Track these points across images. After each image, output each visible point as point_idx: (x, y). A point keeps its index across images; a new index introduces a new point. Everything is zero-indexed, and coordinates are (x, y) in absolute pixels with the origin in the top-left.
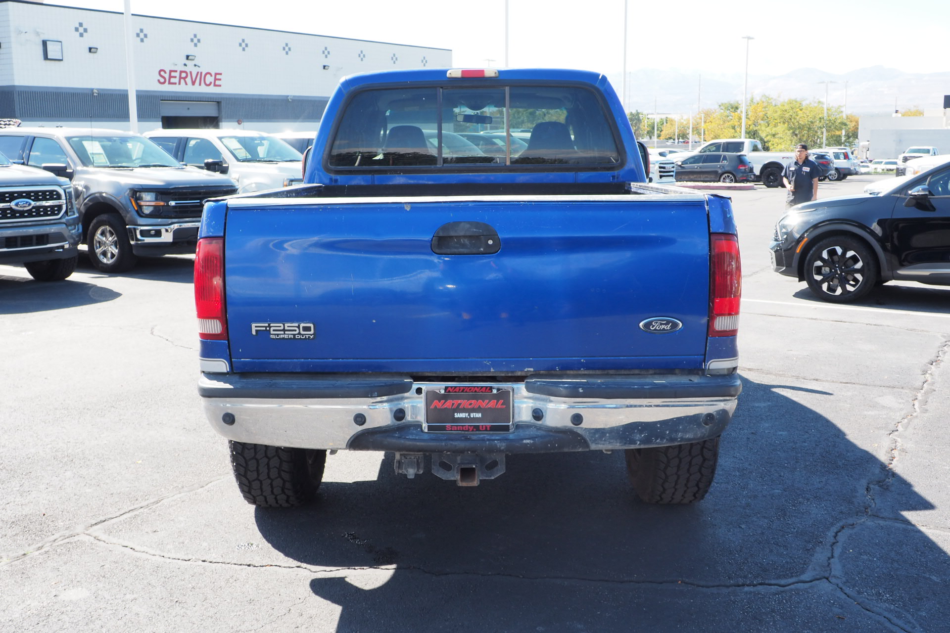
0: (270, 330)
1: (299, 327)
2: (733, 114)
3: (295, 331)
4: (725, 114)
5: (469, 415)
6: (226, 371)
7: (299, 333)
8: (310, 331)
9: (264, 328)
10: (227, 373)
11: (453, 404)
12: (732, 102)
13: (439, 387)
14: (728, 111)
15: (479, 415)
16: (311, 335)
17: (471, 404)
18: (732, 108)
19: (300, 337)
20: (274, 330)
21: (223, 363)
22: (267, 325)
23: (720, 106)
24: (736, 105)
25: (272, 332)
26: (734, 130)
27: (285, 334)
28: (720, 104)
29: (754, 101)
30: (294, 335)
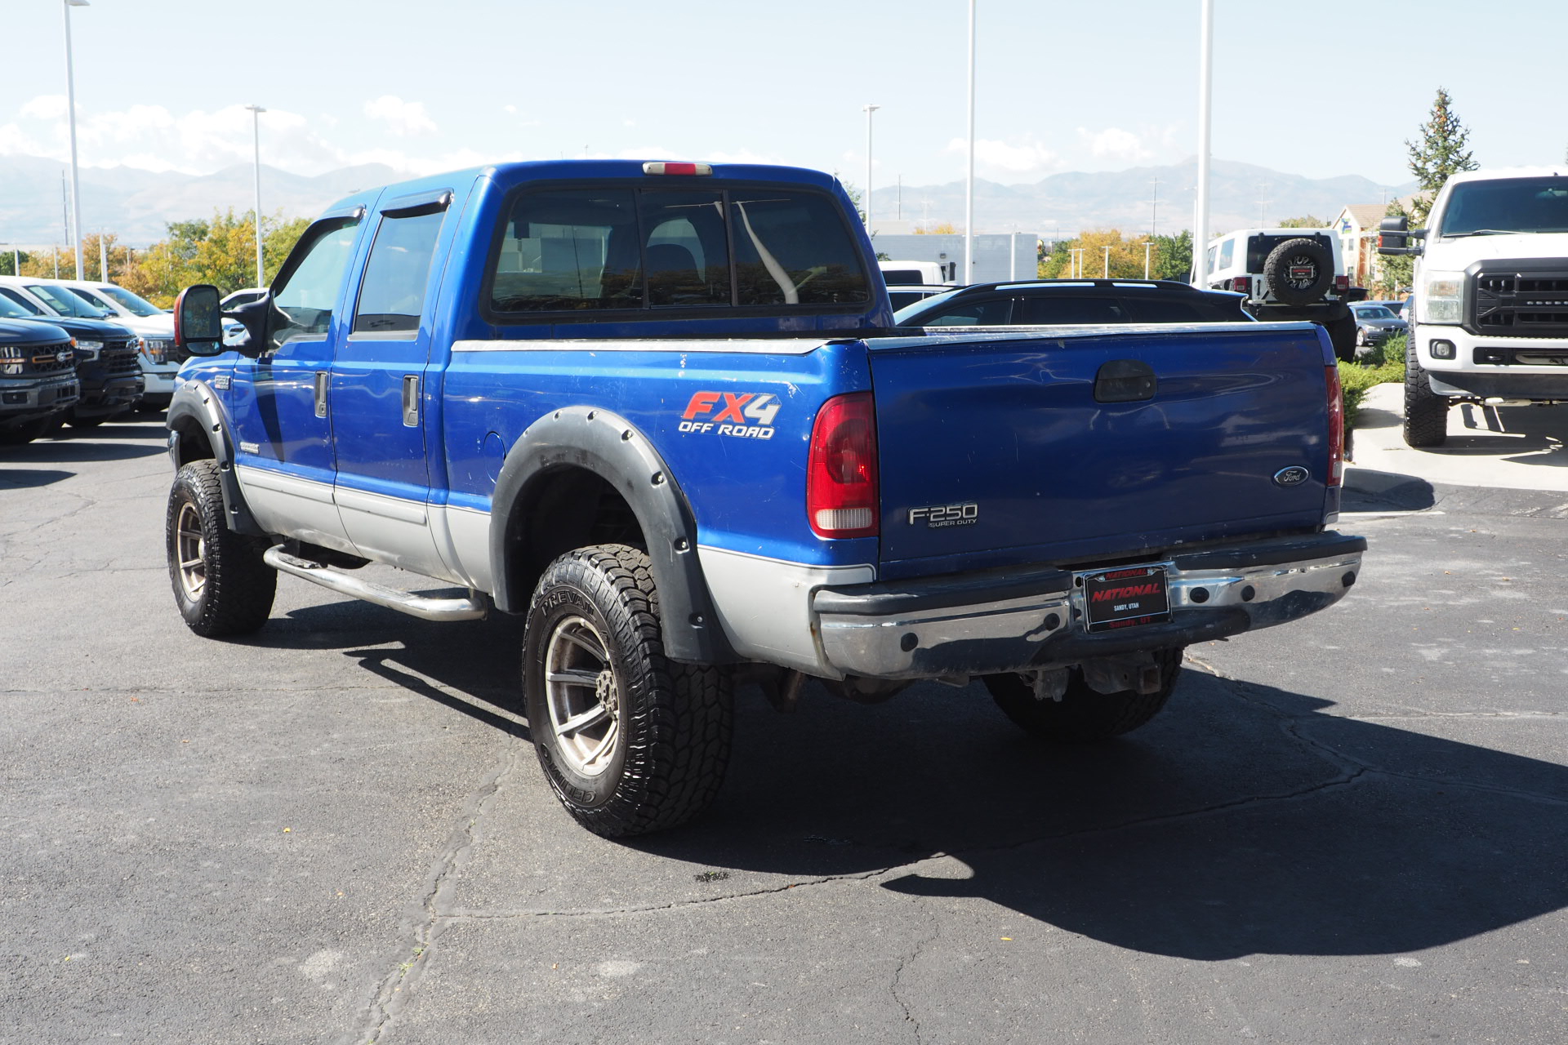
0: (930, 516)
1: (961, 510)
2: (196, 243)
3: (958, 514)
4: (182, 244)
5: (1127, 607)
6: (871, 581)
7: (962, 518)
8: (973, 513)
9: (924, 515)
10: (874, 583)
11: (1112, 594)
12: (193, 223)
13: (1099, 574)
14: (187, 240)
15: (1136, 605)
16: (974, 518)
17: (1128, 592)
18: (195, 233)
19: (962, 522)
20: (934, 517)
21: (871, 570)
22: (927, 510)
23: (171, 229)
24: (202, 227)
25: (932, 519)
26: (201, 274)
27: (946, 520)
28: (170, 225)
29: (234, 221)
30: (956, 520)
